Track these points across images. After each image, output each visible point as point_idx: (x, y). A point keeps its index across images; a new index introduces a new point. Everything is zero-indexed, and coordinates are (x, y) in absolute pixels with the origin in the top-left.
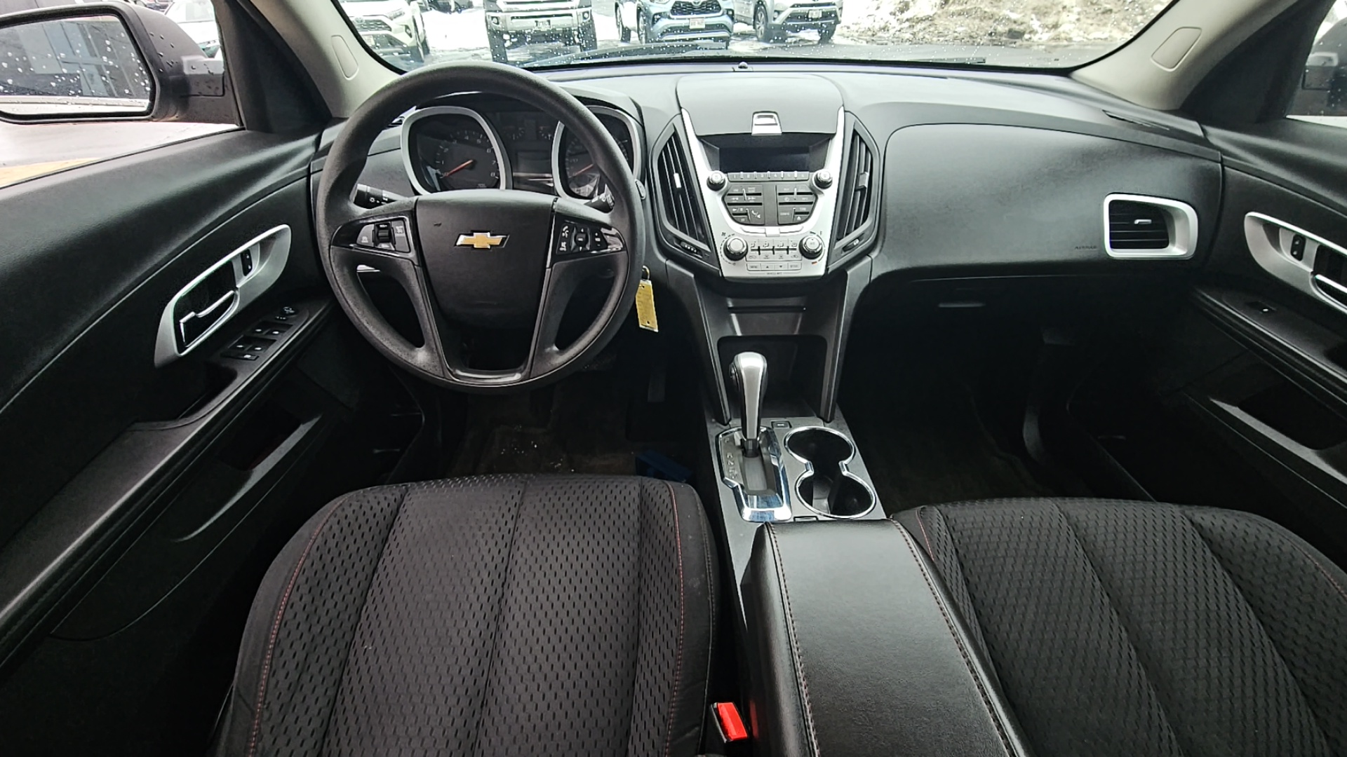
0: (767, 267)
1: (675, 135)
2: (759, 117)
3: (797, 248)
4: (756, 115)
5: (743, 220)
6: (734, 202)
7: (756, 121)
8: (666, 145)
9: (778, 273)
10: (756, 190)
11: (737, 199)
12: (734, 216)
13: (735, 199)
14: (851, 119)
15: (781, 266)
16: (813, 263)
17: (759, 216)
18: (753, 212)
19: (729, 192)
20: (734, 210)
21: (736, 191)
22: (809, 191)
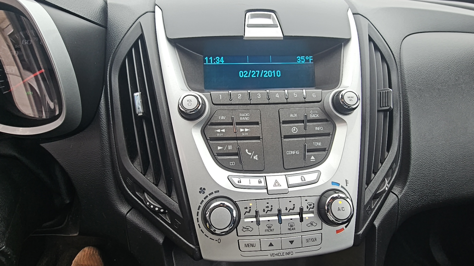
0: (271, 245)
1: (142, 37)
2: (253, 17)
3: (315, 210)
4: (248, 14)
5: (232, 164)
6: (218, 135)
7: (250, 21)
8: (130, 51)
9: (288, 254)
10: (250, 116)
11: (224, 131)
12: (219, 157)
13: (220, 131)
14: (364, 23)
15: (292, 242)
16: (338, 231)
17: (256, 157)
18: (247, 150)
19: (213, 121)
20: (219, 148)
21: (222, 118)
22: (324, 117)
